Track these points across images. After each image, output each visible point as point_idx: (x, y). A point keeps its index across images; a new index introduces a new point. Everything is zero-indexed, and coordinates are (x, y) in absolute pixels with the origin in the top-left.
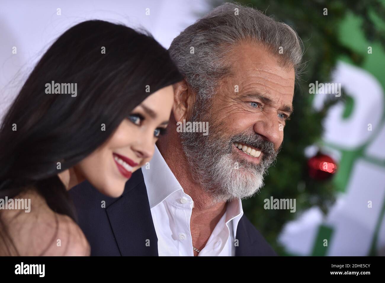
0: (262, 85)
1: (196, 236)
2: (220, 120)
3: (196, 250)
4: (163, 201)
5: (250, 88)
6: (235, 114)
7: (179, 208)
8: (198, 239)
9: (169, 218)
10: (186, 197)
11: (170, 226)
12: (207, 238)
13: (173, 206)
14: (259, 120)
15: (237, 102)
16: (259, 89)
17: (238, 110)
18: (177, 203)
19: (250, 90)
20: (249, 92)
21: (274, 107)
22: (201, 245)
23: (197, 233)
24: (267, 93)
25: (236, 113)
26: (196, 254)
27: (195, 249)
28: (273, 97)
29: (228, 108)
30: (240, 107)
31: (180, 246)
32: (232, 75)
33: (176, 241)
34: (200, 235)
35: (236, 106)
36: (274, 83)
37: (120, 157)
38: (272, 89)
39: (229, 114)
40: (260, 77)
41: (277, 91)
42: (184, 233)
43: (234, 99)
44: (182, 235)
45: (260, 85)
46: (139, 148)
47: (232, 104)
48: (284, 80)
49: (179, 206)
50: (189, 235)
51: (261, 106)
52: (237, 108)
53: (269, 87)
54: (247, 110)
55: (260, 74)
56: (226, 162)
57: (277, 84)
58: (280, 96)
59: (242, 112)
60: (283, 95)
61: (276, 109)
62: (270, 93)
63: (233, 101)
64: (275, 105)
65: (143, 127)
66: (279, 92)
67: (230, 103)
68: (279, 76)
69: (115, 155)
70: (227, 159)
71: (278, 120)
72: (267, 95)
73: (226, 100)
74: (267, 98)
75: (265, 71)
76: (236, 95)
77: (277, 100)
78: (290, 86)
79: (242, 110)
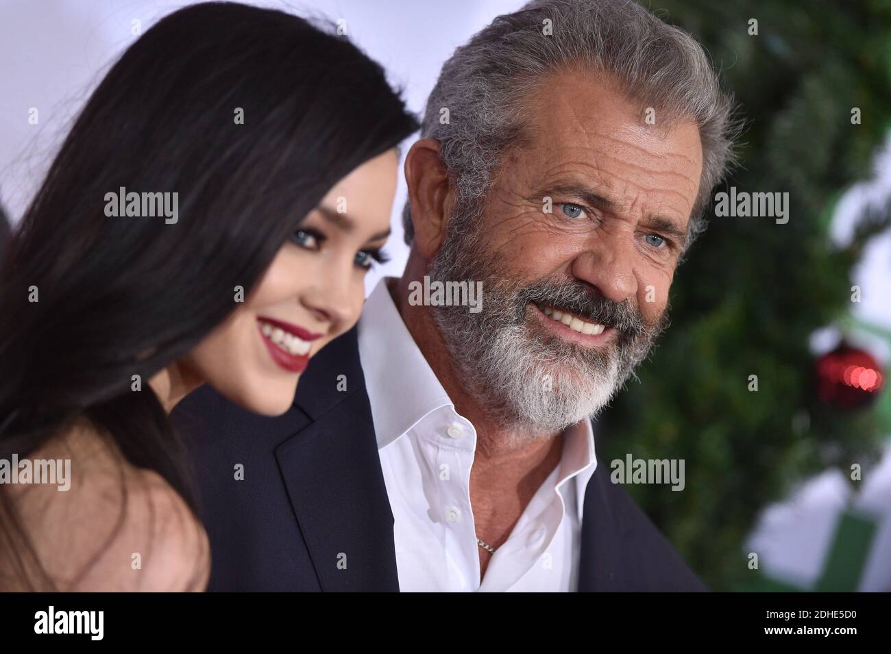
0: (592, 166)
1: (485, 517)
2: (495, 249)
3: (485, 546)
4: (407, 431)
5: (561, 172)
6: (526, 236)
7: (444, 449)
8: (490, 522)
9: (422, 472)
10: (461, 422)
11: (425, 490)
12: (513, 520)
13: (431, 443)
14: (584, 249)
15: (534, 205)
16: (581, 176)
17: (534, 226)
18: (439, 436)
19: (561, 177)
20: (557, 182)
21: (621, 219)
22: (498, 536)
23: (487, 510)
24: (602, 184)
25: (529, 233)
26: (486, 554)
27: (482, 544)
28: (617, 195)
29: (514, 220)
30: (539, 220)
31: (449, 538)
32: (527, 143)
33: (438, 525)
34: (494, 513)
35: (530, 217)
36: (623, 163)
37: (276, 324)
38: (616, 177)
39: (514, 234)
40: (588, 149)
41: (628, 181)
42: (456, 506)
43: (527, 199)
44: (452, 511)
45: (587, 168)
46: (320, 303)
47: (524, 211)
48: (653, 156)
49: (446, 444)
50: (468, 510)
51: (595, 215)
52: (532, 220)
53: (607, 172)
54: (555, 227)
55: (589, 141)
56: (510, 345)
57: (632, 166)
58: (639, 193)
59: (543, 231)
60: (648, 191)
61: (626, 223)
62: (609, 186)
63: (525, 203)
64: (625, 215)
65: (325, 251)
66: (634, 184)
67: (519, 209)
68: (638, 148)
69: (263, 320)
70: (512, 337)
71: (643, 250)
72: (602, 190)
73: (511, 201)
74: (603, 196)
75: (601, 136)
76: (532, 188)
77: (630, 203)
78: (673, 173)
79: (543, 227)
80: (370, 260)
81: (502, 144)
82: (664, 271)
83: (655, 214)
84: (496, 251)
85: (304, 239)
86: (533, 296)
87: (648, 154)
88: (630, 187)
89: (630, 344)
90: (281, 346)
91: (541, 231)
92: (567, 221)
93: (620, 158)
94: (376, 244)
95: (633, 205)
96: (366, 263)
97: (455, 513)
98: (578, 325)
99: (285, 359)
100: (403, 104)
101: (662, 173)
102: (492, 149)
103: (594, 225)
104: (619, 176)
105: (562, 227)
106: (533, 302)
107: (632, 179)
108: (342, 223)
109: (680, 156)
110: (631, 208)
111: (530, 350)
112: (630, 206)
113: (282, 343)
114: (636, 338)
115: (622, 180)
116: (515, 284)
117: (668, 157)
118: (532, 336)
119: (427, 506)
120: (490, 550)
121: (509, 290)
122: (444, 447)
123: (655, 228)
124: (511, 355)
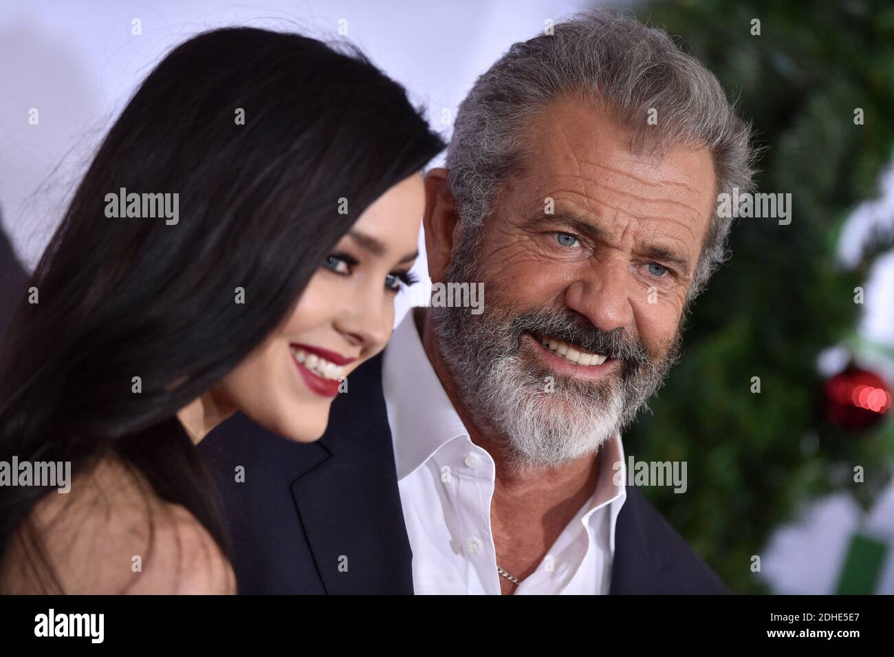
0: (581, 194)
2: (489, 278)
6: (518, 265)
10: (477, 452)
14: (576, 278)
15: (526, 233)
16: (571, 203)
17: (526, 255)
18: (458, 467)
22: (524, 568)
24: (591, 212)
25: (521, 261)
28: (606, 223)
29: (508, 249)
30: (531, 248)
31: (471, 568)
32: (522, 171)
33: (460, 557)
35: (523, 245)
36: (614, 190)
37: (310, 350)
38: (606, 204)
39: (507, 263)
40: (578, 177)
41: (618, 209)
42: (478, 537)
43: (520, 228)
44: (474, 543)
45: (576, 195)
46: (353, 327)
47: (517, 240)
48: (646, 184)
49: (466, 475)
50: (489, 541)
51: (588, 243)
52: (523, 248)
53: (596, 200)
54: (546, 256)
55: (580, 169)
56: (504, 376)
57: (623, 194)
58: (630, 221)
59: (534, 260)
60: (640, 219)
61: (620, 252)
62: (598, 213)
63: (518, 232)
64: (616, 243)
65: (357, 275)
66: (625, 212)
67: (513, 238)
68: (630, 176)
69: (296, 346)
70: (507, 368)
71: (642, 279)
72: (591, 217)
73: (506, 230)
74: (592, 224)
75: (592, 163)
76: (524, 217)
77: (620, 232)
78: (669, 201)
79: (534, 255)
80: (398, 282)
81: (499, 172)
82: (668, 301)
83: (649, 242)
84: (490, 280)
85: (336, 265)
86: (525, 326)
87: (642, 182)
88: (621, 214)
89: (635, 374)
90: (314, 372)
91: (530, 260)
92: (558, 249)
93: (611, 185)
94: (404, 266)
95: (624, 233)
96: (395, 285)
97: (477, 545)
98: (574, 355)
99: (320, 384)
100: (425, 125)
101: (656, 201)
102: (490, 177)
103: (588, 254)
104: (609, 203)
105: (553, 255)
106: (526, 331)
107: (624, 207)
108: (373, 246)
109: (678, 184)
110: (622, 237)
111: (523, 383)
112: (621, 234)
113: (316, 369)
114: (640, 369)
115: (612, 207)
116: (508, 314)
117: (663, 185)
118: (526, 368)
119: (449, 538)
120: (515, 581)
121: (502, 320)
122: (464, 477)
123: (652, 257)
124: (505, 386)
